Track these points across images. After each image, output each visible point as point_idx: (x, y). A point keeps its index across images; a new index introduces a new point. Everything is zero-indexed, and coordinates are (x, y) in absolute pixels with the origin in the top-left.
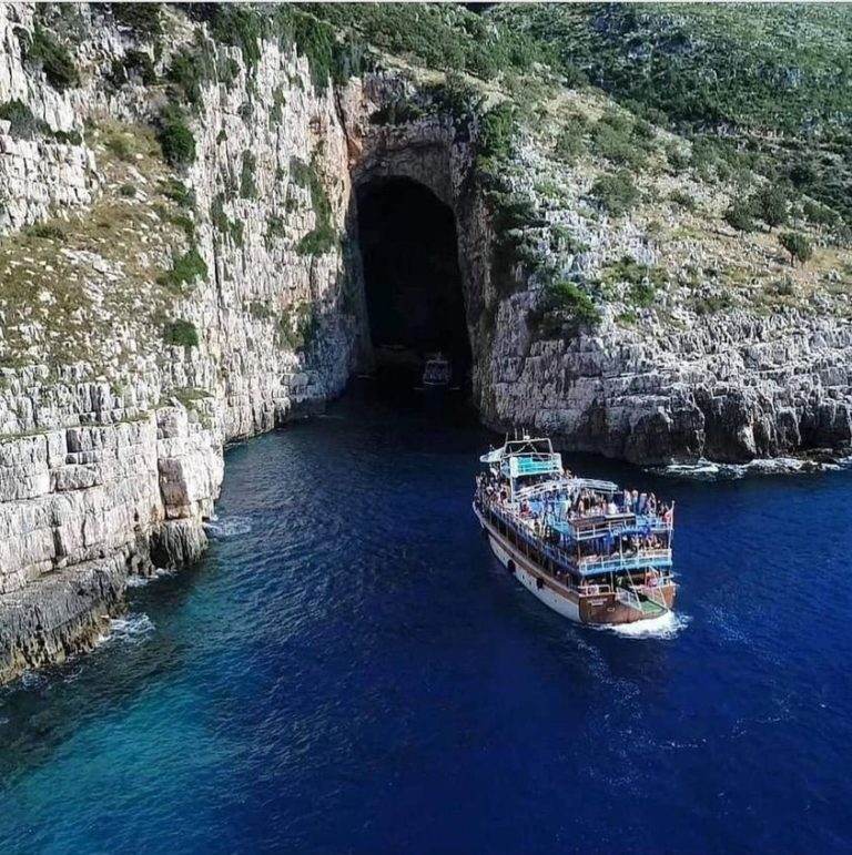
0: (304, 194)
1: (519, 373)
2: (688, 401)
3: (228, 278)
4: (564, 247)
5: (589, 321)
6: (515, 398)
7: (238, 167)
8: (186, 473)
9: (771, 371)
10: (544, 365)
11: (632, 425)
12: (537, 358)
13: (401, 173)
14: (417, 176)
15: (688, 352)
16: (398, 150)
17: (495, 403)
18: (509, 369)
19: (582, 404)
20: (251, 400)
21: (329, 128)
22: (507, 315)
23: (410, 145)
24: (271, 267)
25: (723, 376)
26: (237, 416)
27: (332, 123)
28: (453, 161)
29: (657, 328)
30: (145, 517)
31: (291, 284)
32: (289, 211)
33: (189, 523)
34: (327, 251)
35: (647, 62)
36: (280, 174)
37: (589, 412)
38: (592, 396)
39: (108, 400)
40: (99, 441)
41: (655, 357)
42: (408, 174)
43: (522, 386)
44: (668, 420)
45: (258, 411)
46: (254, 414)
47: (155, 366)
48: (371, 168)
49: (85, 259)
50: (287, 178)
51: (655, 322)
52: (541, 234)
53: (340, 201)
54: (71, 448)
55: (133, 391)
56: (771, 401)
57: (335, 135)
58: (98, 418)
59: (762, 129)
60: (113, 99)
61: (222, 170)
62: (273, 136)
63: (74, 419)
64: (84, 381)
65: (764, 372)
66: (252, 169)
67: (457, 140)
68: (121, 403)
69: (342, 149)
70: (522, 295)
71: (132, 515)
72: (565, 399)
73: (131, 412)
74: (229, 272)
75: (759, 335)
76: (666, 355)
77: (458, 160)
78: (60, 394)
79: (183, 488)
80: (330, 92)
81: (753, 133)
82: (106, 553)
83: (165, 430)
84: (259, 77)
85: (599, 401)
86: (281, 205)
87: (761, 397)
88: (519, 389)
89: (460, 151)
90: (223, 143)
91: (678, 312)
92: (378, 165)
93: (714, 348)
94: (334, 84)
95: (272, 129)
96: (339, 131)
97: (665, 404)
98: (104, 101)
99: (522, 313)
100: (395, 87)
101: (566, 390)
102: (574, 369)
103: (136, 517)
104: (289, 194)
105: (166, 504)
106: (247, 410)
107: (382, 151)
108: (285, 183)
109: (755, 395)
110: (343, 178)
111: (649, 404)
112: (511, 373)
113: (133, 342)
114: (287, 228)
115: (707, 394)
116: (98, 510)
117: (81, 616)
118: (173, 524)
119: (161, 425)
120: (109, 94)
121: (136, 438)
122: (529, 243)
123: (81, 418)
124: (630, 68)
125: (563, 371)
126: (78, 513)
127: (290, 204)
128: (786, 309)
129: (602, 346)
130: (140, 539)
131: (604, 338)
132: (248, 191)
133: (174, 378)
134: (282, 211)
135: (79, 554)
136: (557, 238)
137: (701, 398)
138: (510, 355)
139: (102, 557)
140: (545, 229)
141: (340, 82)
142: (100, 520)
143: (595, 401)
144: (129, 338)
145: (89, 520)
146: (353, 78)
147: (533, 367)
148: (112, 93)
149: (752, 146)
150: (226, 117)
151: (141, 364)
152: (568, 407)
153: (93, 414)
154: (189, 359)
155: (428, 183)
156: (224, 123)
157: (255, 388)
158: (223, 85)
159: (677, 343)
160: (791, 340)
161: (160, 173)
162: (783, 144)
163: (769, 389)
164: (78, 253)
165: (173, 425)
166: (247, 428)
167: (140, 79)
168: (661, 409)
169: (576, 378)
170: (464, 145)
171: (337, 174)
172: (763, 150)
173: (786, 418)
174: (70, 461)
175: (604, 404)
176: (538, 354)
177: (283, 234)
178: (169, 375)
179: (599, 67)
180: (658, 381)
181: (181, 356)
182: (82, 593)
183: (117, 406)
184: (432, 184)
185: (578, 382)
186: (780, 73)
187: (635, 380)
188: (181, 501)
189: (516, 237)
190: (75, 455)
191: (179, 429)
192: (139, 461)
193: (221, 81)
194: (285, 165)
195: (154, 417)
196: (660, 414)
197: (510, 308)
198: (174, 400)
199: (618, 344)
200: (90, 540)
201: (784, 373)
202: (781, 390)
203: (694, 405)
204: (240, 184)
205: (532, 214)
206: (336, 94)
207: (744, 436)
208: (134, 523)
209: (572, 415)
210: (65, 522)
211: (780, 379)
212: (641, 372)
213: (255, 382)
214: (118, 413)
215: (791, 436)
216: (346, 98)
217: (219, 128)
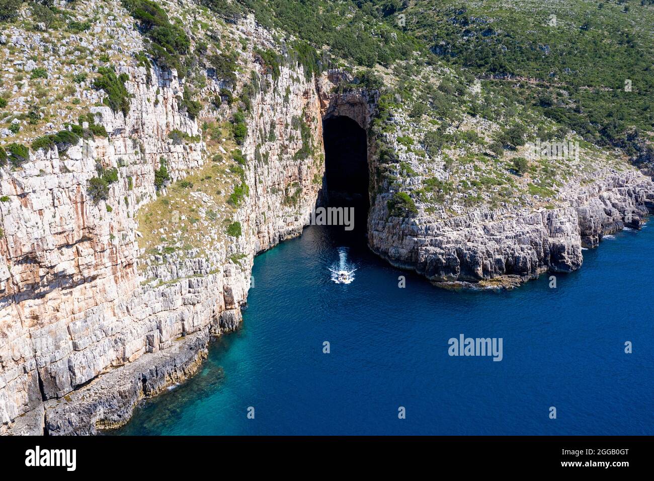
0: (298, 133)
1: (384, 228)
2: (453, 254)
3: (261, 182)
4: (406, 174)
5: (413, 213)
6: (382, 239)
7: (268, 128)
8: (234, 292)
9: (494, 237)
10: (394, 227)
11: (428, 262)
12: (391, 224)
13: (344, 115)
14: (351, 117)
15: (457, 226)
16: (343, 104)
17: (373, 240)
18: (379, 226)
19: (409, 248)
20: (269, 233)
21: (312, 96)
22: (380, 202)
23: (348, 103)
24: (281, 169)
25: (471, 240)
26: (262, 242)
27: (313, 94)
28: (367, 111)
29: (444, 215)
30: (217, 311)
31: (290, 175)
32: (290, 142)
33: (234, 312)
34: (307, 157)
35: (472, 41)
36: (287, 126)
37: (411, 252)
38: (413, 245)
39: (204, 264)
40: (200, 284)
41: (441, 230)
42: (347, 115)
43: (384, 234)
44: (444, 261)
45: (271, 237)
46: (270, 239)
47: (224, 246)
48: (331, 112)
49: (199, 196)
50: (289, 127)
51: (443, 212)
52: (396, 167)
53: (316, 128)
54: (190, 287)
55: (215, 258)
56: (492, 252)
57: (315, 99)
58: (201, 272)
59: (528, 77)
60: (215, 112)
61: (260, 131)
62: (284, 110)
63: (191, 273)
64: (195, 257)
65: (491, 237)
66: (274, 128)
67: (369, 102)
68: (210, 266)
69: (318, 104)
70: (386, 194)
71: (212, 311)
72: (401, 244)
73: (213, 268)
74: (261, 179)
75: (492, 218)
76: (446, 228)
77: (369, 112)
78: (187, 263)
79: (232, 298)
80: (313, 79)
81: (523, 79)
82: (202, 329)
83: (227, 274)
84: (279, 84)
85: (416, 248)
86: (287, 140)
87: (487, 251)
88: (384, 235)
89: (370, 107)
90: (262, 118)
91: (455, 207)
92: (334, 111)
93: (469, 225)
94: (315, 75)
95: (284, 107)
96: (316, 96)
97: (442, 254)
98: (211, 113)
99: (386, 202)
100: (342, 76)
101: (402, 240)
102: (406, 232)
103: (214, 312)
104: (291, 134)
105: (226, 303)
106: (266, 239)
107: (335, 104)
108: (289, 130)
109: (485, 251)
110: (318, 117)
111: (435, 254)
112: (380, 227)
113: (216, 235)
114: (289, 150)
115: (462, 250)
116: (199, 312)
117: (190, 359)
118: (228, 312)
119: (225, 272)
120: (213, 110)
121: (214, 281)
122: (390, 172)
123: (194, 272)
124: (464, 45)
125: (401, 232)
126: (191, 314)
127: (291, 139)
128: (507, 205)
129: (418, 224)
130: (215, 320)
131: (419, 220)
132: (272, 138)
133: (231, 250)
134: (287, 143)
135: (191, 330)
136: (403, 169)
137: (459, 252)
138: (380, 220)
139: (200, 330)
140: (398, 165)
141: (318, 75)
142: (199, 316)
143: (414, 247)
144: (215, 234)
145: (195, 316)
146: (324, 72)
147: (389, 227)
148: (214, 109)
149: (522, 86)
150: (264, 106)
151: (218, 245)
152: (403, 248)
153: (199, 271)
154: (237, 241)
155: (356, 120)
156: (262, 109)
157: (271, 227)
158: (263, 92)
159: (453, 223)
160: (507, 221)
161: (233, 148)
162: (537, 85)
163: (492, 246)
164: (197, 193)
165: (230, 272)
166: (266, 246)
167: (226, 102)
168: (440, 257)
169: (406, 236)
170: (372, 105)
171: (315, 116)
172: (527, 88)
173: (498, 261)
174: (189, 292)
175: (418, 249)
176: (391, 222)
177: (287, 153)
178: (230, 249)
179: (448, 44)
180: (441, 242)
181: (235, 241)
182: (191, 349)
183: (208, 267)
184: (358, 120)
185: (407, 238)
186: (539, 48)
187: (432, 240)
188: (232, 303)
189: (385, 168)
190: (191, 290)
191: (232, 274)
192: (216, 290)
193: (262, 91)
194: (289, 121)
195: (222, 269)
196: (440, 259)
197: (381, 200)
198: (231, 261)
199: (425, 223)
200: (196, 324)
201: (500, 239)
202: (498, 247)
203: (456, 256)
204: (268, 136)
205: (393, 156)
206: (316, 80)
207: (478, 270)
208: (212, 314)
209: (404, 252)
210: (186, 320)
211: (498, 241)
212: (434, 237)
213: (270, 225)
214: (208, 270)
215: (501, 269)
216: (320, 82)
217: (260, 111)
